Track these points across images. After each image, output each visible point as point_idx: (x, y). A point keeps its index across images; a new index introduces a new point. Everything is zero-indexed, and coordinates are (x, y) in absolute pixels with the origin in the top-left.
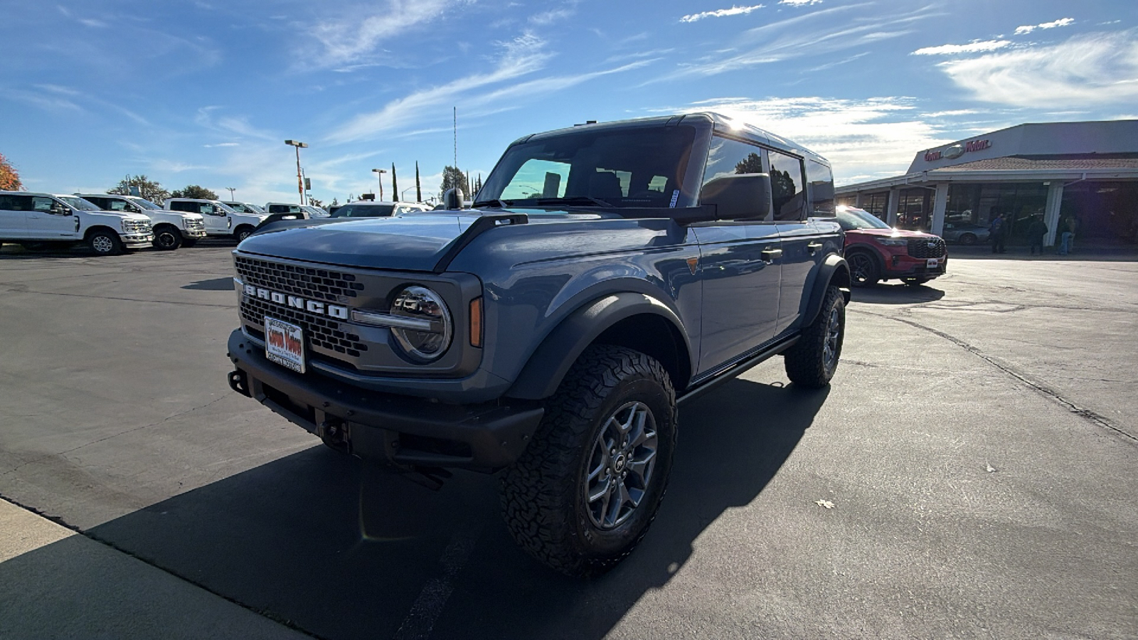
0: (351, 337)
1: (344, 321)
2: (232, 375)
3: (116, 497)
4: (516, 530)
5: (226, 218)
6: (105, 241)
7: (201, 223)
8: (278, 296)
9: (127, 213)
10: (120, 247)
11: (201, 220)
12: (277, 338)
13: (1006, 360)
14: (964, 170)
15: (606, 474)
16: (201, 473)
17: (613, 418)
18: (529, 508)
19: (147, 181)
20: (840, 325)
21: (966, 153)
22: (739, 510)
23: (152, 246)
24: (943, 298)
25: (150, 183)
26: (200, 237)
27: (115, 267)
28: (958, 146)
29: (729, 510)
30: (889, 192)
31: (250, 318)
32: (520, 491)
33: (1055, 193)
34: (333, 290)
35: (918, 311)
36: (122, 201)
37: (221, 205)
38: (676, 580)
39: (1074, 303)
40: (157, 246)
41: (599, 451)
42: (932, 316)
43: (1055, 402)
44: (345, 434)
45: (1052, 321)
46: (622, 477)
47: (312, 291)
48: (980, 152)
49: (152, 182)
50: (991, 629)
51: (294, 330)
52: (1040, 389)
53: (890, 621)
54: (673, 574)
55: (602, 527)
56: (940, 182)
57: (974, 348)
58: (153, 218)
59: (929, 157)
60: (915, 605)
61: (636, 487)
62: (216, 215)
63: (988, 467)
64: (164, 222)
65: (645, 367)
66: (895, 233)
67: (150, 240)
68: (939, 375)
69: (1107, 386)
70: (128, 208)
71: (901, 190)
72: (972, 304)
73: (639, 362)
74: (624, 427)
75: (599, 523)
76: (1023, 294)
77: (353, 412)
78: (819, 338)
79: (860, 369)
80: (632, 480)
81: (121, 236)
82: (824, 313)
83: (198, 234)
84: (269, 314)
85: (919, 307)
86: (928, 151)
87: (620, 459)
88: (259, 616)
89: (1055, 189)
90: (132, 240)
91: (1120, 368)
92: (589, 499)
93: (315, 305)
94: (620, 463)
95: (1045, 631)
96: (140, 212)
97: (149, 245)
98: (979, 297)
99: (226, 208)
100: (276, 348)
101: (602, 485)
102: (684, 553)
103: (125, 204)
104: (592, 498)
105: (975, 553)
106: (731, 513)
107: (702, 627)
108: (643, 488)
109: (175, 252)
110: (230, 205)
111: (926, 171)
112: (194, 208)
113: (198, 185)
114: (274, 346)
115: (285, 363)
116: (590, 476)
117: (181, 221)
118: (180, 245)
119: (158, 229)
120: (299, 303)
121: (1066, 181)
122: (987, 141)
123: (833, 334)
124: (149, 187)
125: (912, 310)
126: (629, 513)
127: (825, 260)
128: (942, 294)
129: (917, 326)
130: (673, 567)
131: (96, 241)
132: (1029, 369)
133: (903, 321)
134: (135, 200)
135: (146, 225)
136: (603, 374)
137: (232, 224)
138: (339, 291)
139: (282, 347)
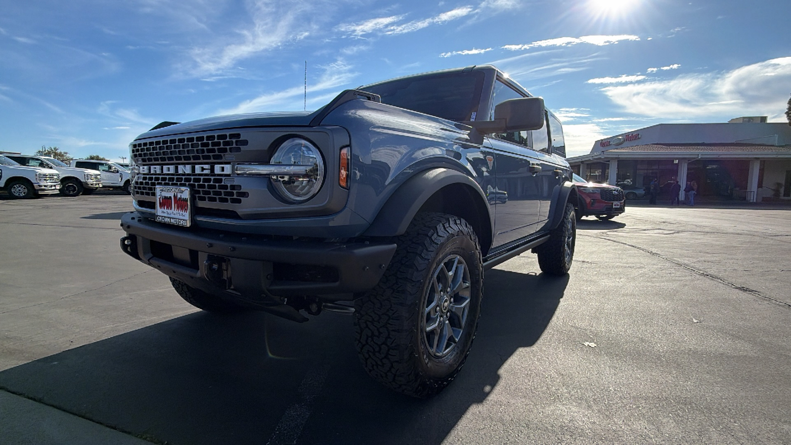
0: (233, 187)
1: (229, 175)
2: (123, 240)
3: (11, 353)
4: (367, 356)
5: (118, 174)
6: (22, 188)
7: (99, 177)
8: (169, 168)
9: (40, 168)
10: (33, 192)
11: (99, 175)
12: (166, 202)
13: (679, 260)
14: (627, 151)
15: (436, 312)
16: (89, 334)
17: (443, 264)
18: (380, 333)
19: (58, 151)
20: (573, 232)
21: (625, 142)
22: (528, 349)
23: (59, 192)
24: (625, 227)
25: (61, 153)
26: (97, 188)
27: (28, 206)
28: (620, 137)
29: (521, 349)
30: (579, 165)
31: (142, 193)
32: (373, 319)
33: (683, 166)
34: (220, 150)
35: (611, 233)
36: (38, 159)
37: (114, 165)
38: (492, 397)
39: (707, 230)
40: (63, 193)
41: (433, 290)
42: (623, 237)
43: (720, 283)
44: (225, 272)
45: (700, 239)
46: (447, 317)
47: (201, 155)
48: (634, 141)
49: (63, 152)
50: (741, 423)
51: (182, 192)
52: (708, 275)
53: (664, 421)
54: (488, 394)
55: (435, 355)
56: (613, 159)
57: (655, 253)
58: (61, 173)
59: (602, 144)
60: (679, 410)
61: (456, 327)
62: (111, 172)
63: (694, 319)
64: (70, 175)
65: (464, 227)
66: (591, 185)
67: (59, 188)
68: (639, 268)
69: (749, 274)
70: (42, 165)
71: (588, 164)
72: (645, 230)
73: (461, 223)
74: (451, 273)
75: (433, 351)
76: (675, 225)
77: (234, 249)
78: (563, 238)
79: (585, 265)
80: (454, 320)
81: (35, 185)
82: (565, 220)
83: (96, 185)
84: (159, 184)
85: (612, 232)
86: (602, 140)
87: (446, 301)
88: (139, 439)
89: (683, 164)
90: (43, 187)
91: (752, 264)
92: (425, 330)
93: (202, 168)
94: (446, 304)
95: (780, 423)
96: (51, 168)
97: (57, 192)
98: (649, 227)
99: (118, 167)
100: (165, 210)
101: (434, 320)
102: (494, 380)
103: (40, 162)
104: (428, 329)
105: (708, 373)
106: (521, 351)
107: (521, 431)
108: (460, 327)
109: (76, 198)
110: (122, 165)
111: (603, 151)
112: (94, 166)
113: (98, 155)
114: (163, 210)
115: (172, 221)
116: (427, 310)
117: (83, 175)
118: (81, 193)
119: (65, 180)
120: (188, 169)
121: (689, 159)
122: (638, 134)
123: (569, 238)
124: (59, 155)
125: (608, 233)
126: (451, 347)
127: (564, 184)
128: (624, 225)
129: (615, 241)
130: (487, 388)
131: (15, 188)
132: (695, 265)
133: (605, 239)
134: (48, 159)
135: (55, 177)
136: (437, 227)
137: (123, 179)
138: (225, 150)
139: (171, 209)
